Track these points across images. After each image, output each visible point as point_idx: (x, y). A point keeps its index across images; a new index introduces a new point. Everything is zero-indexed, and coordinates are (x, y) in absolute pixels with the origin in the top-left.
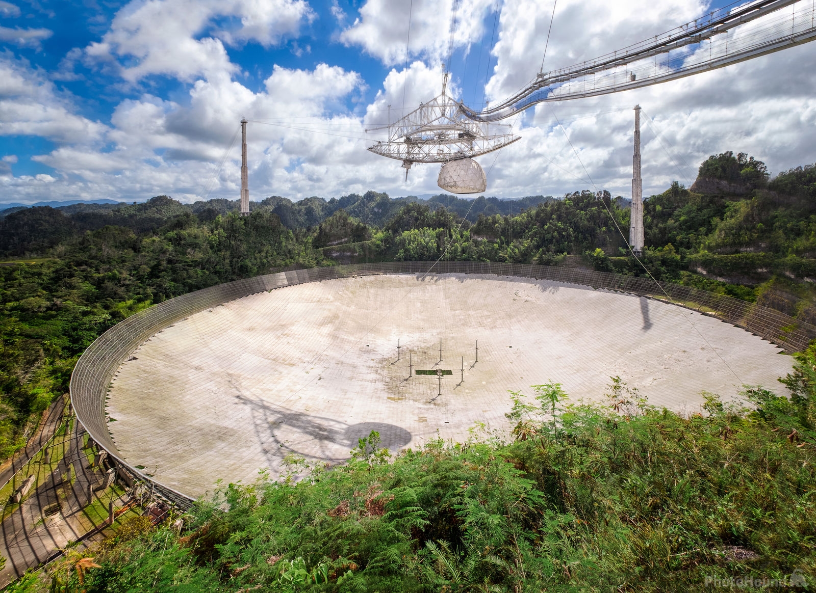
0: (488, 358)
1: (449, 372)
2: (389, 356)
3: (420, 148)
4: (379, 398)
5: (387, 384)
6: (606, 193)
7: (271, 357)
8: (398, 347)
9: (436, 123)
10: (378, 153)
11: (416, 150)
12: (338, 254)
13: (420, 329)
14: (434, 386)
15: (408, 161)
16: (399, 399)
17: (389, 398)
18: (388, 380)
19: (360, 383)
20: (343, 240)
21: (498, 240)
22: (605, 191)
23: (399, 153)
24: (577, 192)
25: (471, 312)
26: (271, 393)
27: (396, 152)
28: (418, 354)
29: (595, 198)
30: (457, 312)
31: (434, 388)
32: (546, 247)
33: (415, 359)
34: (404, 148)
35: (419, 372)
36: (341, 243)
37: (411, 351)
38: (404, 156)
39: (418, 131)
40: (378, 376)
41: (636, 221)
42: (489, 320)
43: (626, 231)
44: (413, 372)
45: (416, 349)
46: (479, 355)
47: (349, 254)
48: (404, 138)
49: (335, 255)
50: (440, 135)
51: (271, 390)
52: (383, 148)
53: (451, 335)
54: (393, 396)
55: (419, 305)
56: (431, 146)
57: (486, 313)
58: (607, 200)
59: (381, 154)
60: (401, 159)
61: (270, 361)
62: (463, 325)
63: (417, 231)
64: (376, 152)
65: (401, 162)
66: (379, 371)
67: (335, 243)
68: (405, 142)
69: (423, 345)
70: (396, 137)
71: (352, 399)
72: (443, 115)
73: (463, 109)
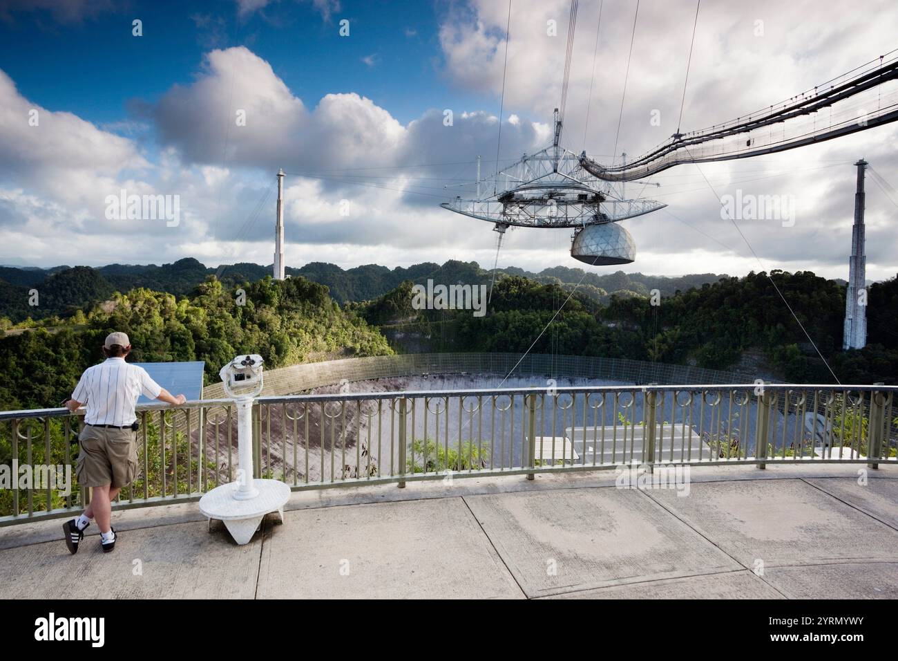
3: (521, 208)
11: (516, 210)
12: (403, 335)
15: (502, 223)
20: (409, 318)
23: (489, 213)
27: (485, 211)
34: (497, 207)
36: (408, 322)
48: (500, 196)
49: (398, 336)
56: (538, 207)
59: (459, 212)
60: (491, 220)
65: (492, 224)
67: (398, 321)
68: (501, 200)
72: (555, 171)
73: (585, 164)
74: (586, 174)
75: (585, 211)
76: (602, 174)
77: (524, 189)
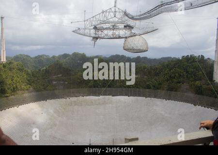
3: (102, 31)
6: (202, 56)
9: (111, 20)
11: (100, 33)
12: (56, 82)
15: (95, 38)
20: (59, 76)
24: (188, 55)
27: (89, 33)
29: (197, 58)
32: (172, 80)
34: (93, 31)
36: (58, 77)
38: (94, 35)
39: (101, 23)
47: (62, 82)
48: (93, 27)
50: (114, 26)
52: (81, 31)
56: (108, 31)
59: (80, 34)
60: (91, 37)
64: (77, 33)
67: (54, 77)
70: (89, 26)
72: (115, 16)
73: (126, 14)
74: (127, 18)
76: (132, 18)
77: (103, 24)
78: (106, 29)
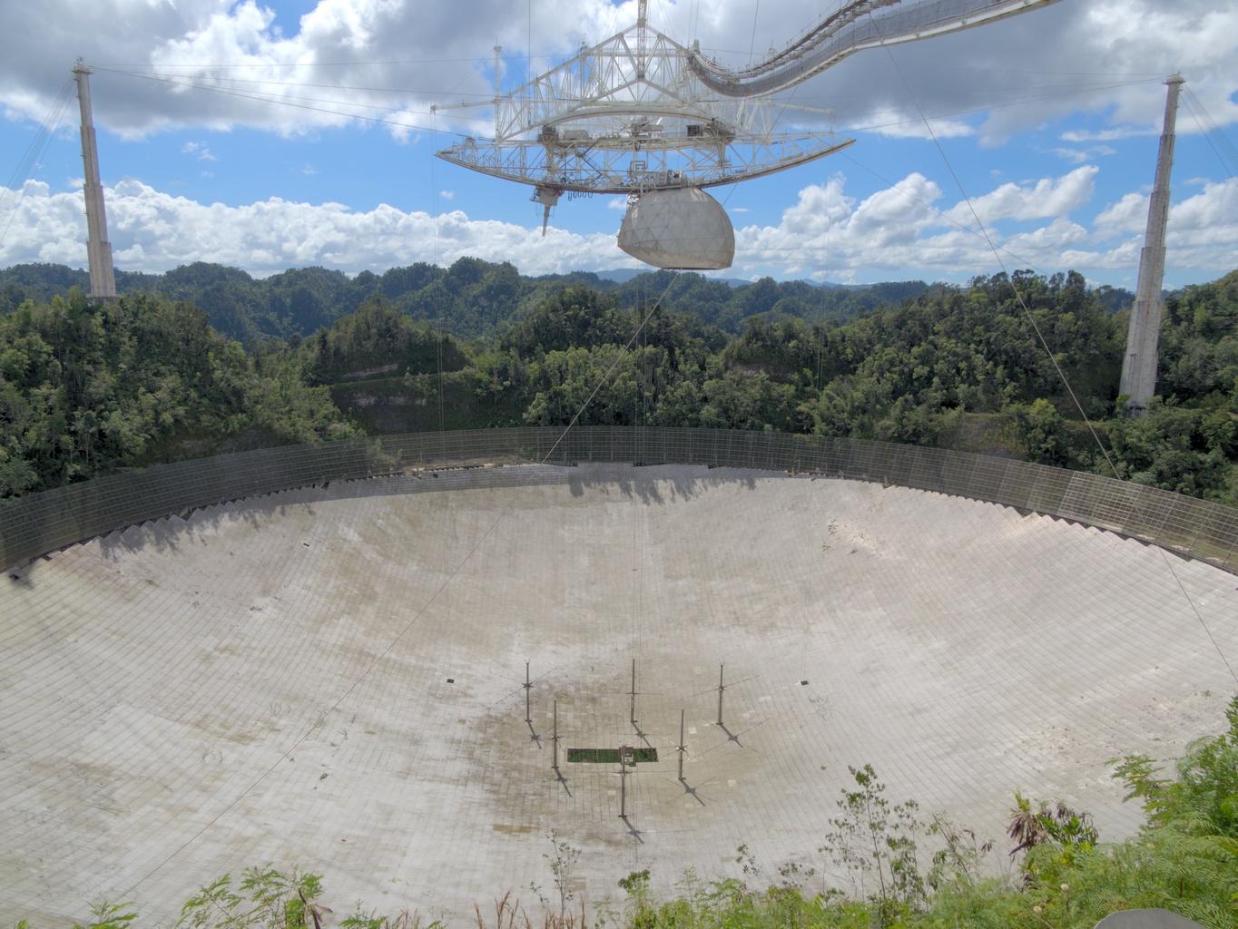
0: (746, 715)
1: (648, 755)
2: (503, 708)
3: (581, 156)
4: (473, 826)
5: (494, 788)
6: (1076, 278)
7: (189, 716)
8: (528, 686)
9: (625, 96)
10: (465, 166)
11: (572, 160)
12: (372, 400)
13: (583, 632)
14: (612, 793)
15: (547, 186)
16: (523, 829)
17: (498, 827)
18: (498, 777)
19: (427, 786)
20: (386, 369)
21: (796, 377)
22: (1072, 274)
23: (523, 168)
24: (1003, 274)
25: (717, 584)
26: (195, 817)
27: (517, 164)
28: (578, 703)
29: (1045, 288)
30: (680, 583)
31: (611, 798)
32: (915, 393)
33: (569, 717)
34: (538, 154)
35: (575, 755)
36: (382, 375)
37: (560, 696)
38: (540, 175)
39: (572, 115)
40: (474, 768)
41: (1142, 341)
42: (759, 607)
43: (1114, 360)
44: (562, 755)
45: (572, 689)
46: (727, 705)
47: (400, 401)
48: (537, 131)
49: (363, 402)
50: (636, 129)
51: (195, 811)
52: (481, 152)
53: (663, 650)
54: (507, 822)
55: (585, 561)
56: (612, 153)
57: (753, 586)
58: (1073, 293)
59: (473, 168)
60: (531, 182)
61: (186, 728)
62: (694, 621)
63: (583, 351)
64: (460, 163)
65: (532, 189)
66: (477, 753)
67: (363, 374)
68: (540, 140)
69: (590, 678)
70: (516, 128)
71: (404, 832)
72: (641, 78)
73: (695, 66)
74: (699, 86)
75: (699, 157)
76: (730, 87)
77: (583, 115)
78: (602, 142)
